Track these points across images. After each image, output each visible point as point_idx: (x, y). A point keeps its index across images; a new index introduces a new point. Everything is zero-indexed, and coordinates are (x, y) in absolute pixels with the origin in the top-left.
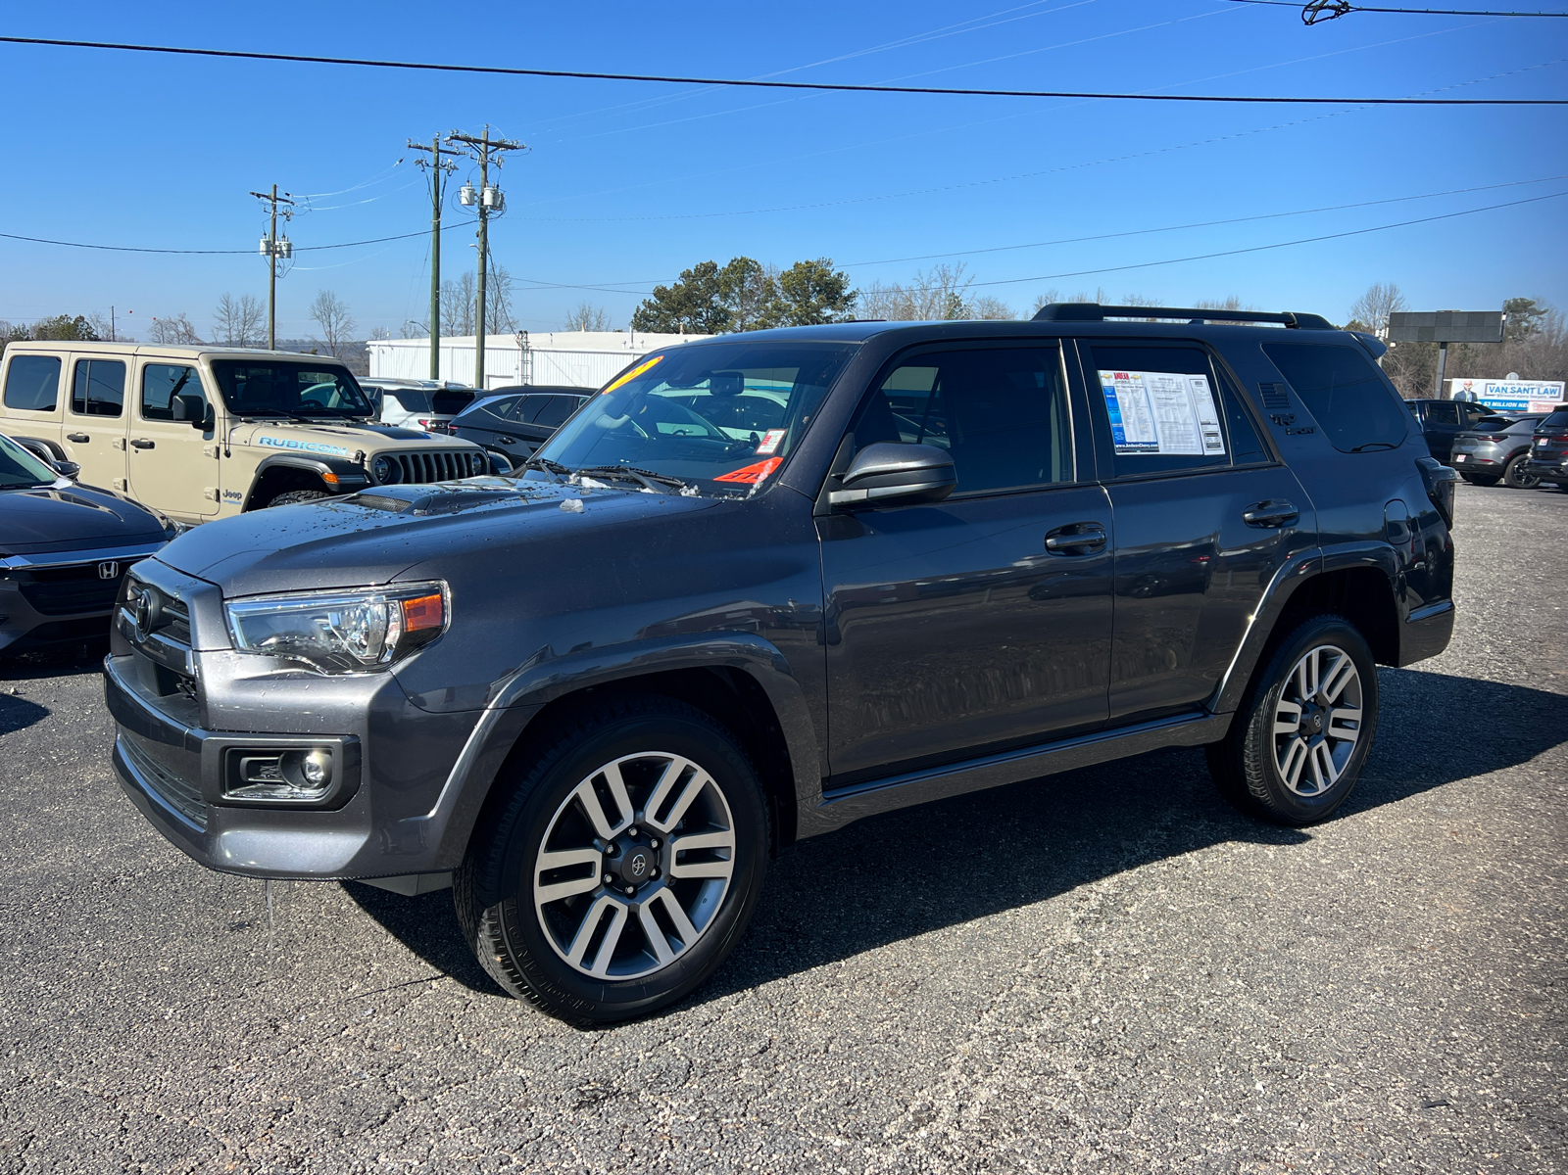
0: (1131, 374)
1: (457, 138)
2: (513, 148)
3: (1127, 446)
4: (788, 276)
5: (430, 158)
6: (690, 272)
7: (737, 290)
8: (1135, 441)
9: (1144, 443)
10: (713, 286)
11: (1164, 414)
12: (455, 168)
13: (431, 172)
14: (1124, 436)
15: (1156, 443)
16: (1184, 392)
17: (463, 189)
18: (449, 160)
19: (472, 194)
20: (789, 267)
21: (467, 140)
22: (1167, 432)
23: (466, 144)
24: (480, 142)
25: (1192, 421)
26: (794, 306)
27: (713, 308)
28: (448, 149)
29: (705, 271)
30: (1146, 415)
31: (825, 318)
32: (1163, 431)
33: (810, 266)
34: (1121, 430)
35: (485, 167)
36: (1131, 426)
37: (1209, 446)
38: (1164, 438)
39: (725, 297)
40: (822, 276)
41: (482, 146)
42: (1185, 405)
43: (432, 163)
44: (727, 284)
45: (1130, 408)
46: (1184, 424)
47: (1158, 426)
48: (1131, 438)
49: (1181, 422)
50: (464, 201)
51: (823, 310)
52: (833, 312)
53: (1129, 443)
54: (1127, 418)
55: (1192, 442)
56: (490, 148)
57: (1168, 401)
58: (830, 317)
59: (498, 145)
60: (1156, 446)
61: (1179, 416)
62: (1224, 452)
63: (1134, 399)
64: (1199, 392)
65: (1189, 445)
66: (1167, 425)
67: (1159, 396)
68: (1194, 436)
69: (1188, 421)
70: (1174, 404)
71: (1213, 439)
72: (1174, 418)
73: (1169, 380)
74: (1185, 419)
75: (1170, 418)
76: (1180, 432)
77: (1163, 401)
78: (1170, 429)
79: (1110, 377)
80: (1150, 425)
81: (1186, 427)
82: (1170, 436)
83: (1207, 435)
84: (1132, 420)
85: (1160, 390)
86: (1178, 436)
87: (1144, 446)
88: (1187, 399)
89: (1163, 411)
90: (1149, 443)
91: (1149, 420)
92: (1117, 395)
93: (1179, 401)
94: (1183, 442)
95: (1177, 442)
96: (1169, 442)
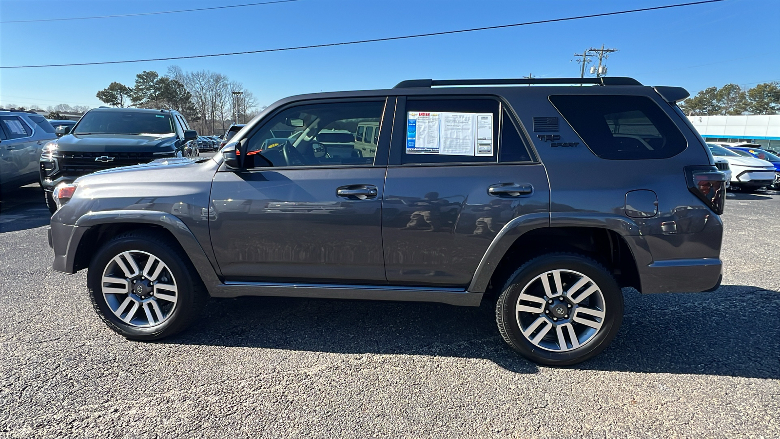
0: (431, 113)
1: (591, 50)
2: (613, 51)
3: (415, 149)
4: (753, 90)
5: (582, 58)
6: (703, 92)
7: (726, 97)
8: (422, 147)
9: (428, 148)
10: (714, 96)
12: (591, 61)
13: (582, 63)
14: (415, 144)
15: (438, 148)
16: (470, 122)
17: (592, 68)
18: (588, 58)
19: (595, 69)
20: (754, 86)
21: (595, 50)
22: (448, 143)
23: (595, 52)
24: (600, 51)
25: (471, 137)
26: (754, 103)
27: (712, 106)
28: (589, 54)
29: (711, 91)
30: (436, 133)
31: (770, 108)
32: (445, 143)
33: (766, 86)
34: (413, 141)
35: (601, 60)
36: (421, 139)
37: (480, 151)
38: (444, 148)
39: (719, 101)
40: (772, 90)
41: (601, 52)
42: (469, 129)
43: (582, 60)
44: (721, 96)
45: (424, 130)
46: (463, 139)
47: (442, 140)
48: (420, 145)
49: (461, 138)
50: (591, 72)
51: (770, 104)
52: (775, 105)
54: (420, 134)
55: (466, 149)
56: (604, 52)
57: (455, 127)
58: (774, 107)
59: (607, 51)
60: (437, 150)
61: (461, 135)
62: (492, 155)
63: (429, 126)
64: (483, 123)
65: (464, 150)
66: (449, 140)
67: (449, 124)
68: (470, 145)
69: (467, 138)
70: (459, 129)
71: (486, 148)
72: (457, 136)
73: (460, 116)
74: (466, 136)
75: (455, 137)
76: (458, 144)
77: (452, 127)
78: (451, 142)
79: (417, 115)
80: (436, 139)
81: (465, 141)
82: (450, 145)
83: (481, 145)
84: (423, 137)
85: (451, 121)
86: (456, 145)
87: (429, 150)
88: (471, 126)
89: (449, 133)
90: (433, 148)
91: (436, 137)
92: (417, 124)
93: (464, 127)
94: (460, 148)
95: (454, 148)
96: (448, 148)
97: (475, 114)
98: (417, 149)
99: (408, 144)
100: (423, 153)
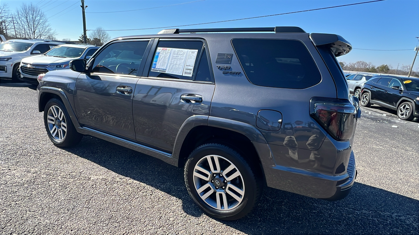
0: (168, 49)
8: (159, 68)
9: (161, 69)
11: (173, 61)
14: (156, 66)
15: (166, 70)
16: (185, 55)
22: (171, 67)
25: (183, 64)
32: (170, 66)
34: (155, 64)
36: (159, 63)
38: (169, 69)
42: (183, 59)
45: (162, 58)
46: (179, 65)
47: (169, 65)
48: (158, 67)
49: (178, 64)
53: (157, 68)
54: (159, 61)
55: (179, 71)
57: (177, 57)
60: (165, 70)
61: (178, 62)
62: (191, 76)
63: (165, 56)
64: (191, 55)
65: (178, 72)
66: (172, 65)
67: (175, 56)
68: (181, 69)
69: (181, 64)
70: (178, 59)
71: (189, 71)
72: (176, 63)
73: (181, 51)
74: (180, 63)
75: (175, 63)
76: (176, 67)
77: (175, 57)
78: (173, 66)
79: (161, 49)
80: (166, 64)
81: (179, 66)
82: (172, 68)
83: (187, 69)
84: (161, 62)
85: (176, 54)
86: (175, 68)
87: (161, 70)
88: (185, 57)
89: (173, 60)
90: (163, 69)
91: (166, 62)
92: (160, 54)
93: (181, 58)
94: (176, 70)
95: (173, 70)
96: (171, 70)
97: (189, 50)
98: (156, 69)
99: (153, 66)
100: (158, 71)
